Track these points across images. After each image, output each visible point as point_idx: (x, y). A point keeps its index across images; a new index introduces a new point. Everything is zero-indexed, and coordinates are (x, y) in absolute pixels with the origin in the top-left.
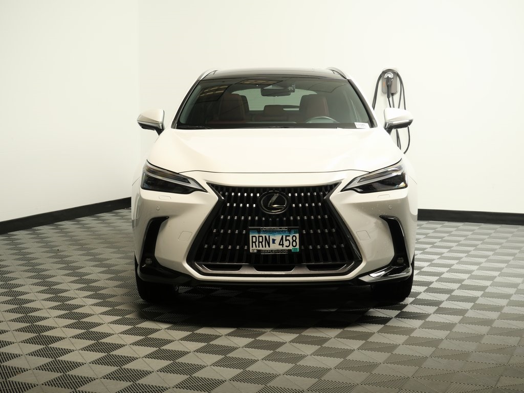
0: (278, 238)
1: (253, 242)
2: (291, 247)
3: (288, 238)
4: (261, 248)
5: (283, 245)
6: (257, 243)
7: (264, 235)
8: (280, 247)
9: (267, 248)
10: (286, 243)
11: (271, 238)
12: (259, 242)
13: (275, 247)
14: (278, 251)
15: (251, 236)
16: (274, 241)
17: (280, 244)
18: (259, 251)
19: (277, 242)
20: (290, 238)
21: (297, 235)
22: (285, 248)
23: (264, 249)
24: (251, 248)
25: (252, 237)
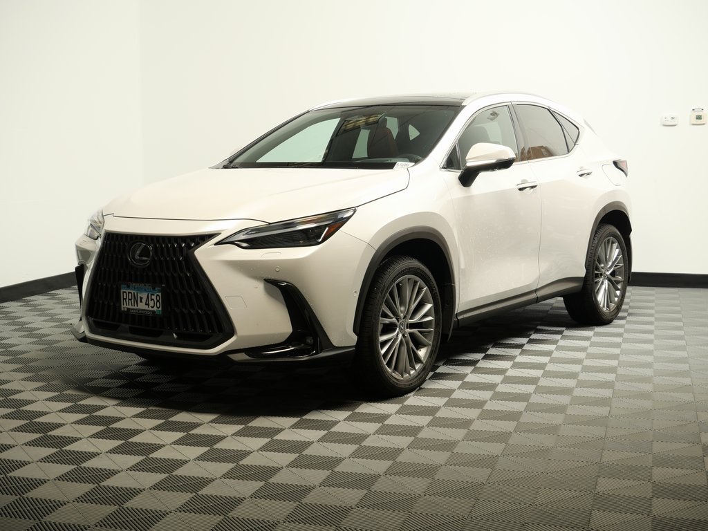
0: (144, 296)
1: (124, 299)
2: (155, 309)
3: (153, 297)
4: (130, 307)
5: (148, 305)
6: (127, 300)
7: (133, 292)
8: (146, 307)
9: (136, 307)
10: (151, 303)
11: (139, 295)
12: (129, 299)
13: (142, 306)
14: (144, 310)
15: (122, 291)
16: (141, 298)
17: (146, 304)
18: (128, 309)
19: (144, 300)
20: (154, 297)
21: (160, 294)
22: (150, 309)
23: (133, 307)
24: (122, 306)
25: (124, 292)
